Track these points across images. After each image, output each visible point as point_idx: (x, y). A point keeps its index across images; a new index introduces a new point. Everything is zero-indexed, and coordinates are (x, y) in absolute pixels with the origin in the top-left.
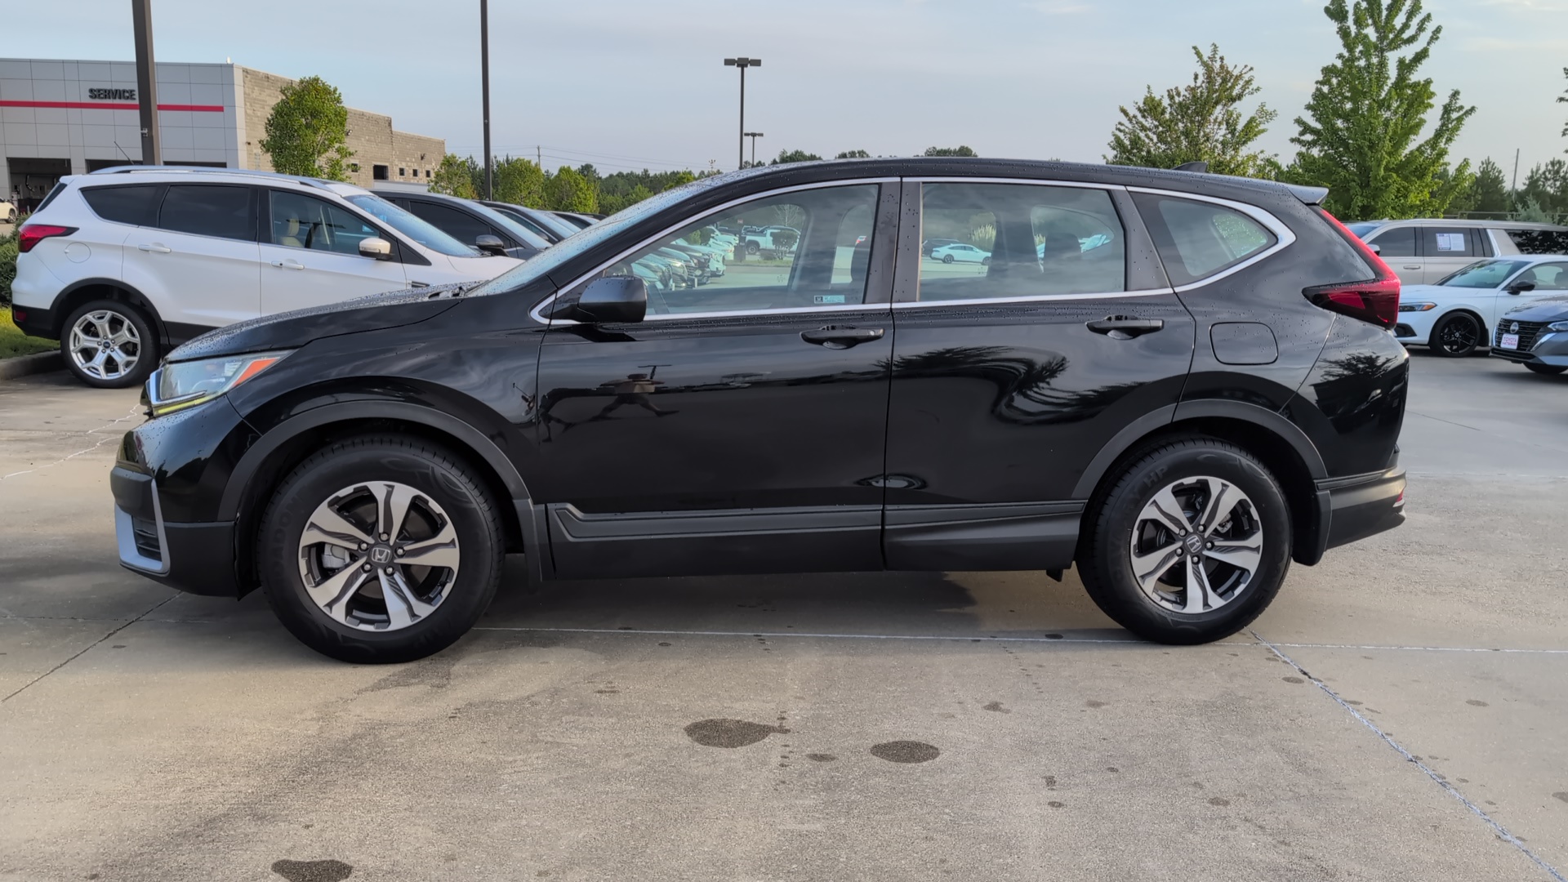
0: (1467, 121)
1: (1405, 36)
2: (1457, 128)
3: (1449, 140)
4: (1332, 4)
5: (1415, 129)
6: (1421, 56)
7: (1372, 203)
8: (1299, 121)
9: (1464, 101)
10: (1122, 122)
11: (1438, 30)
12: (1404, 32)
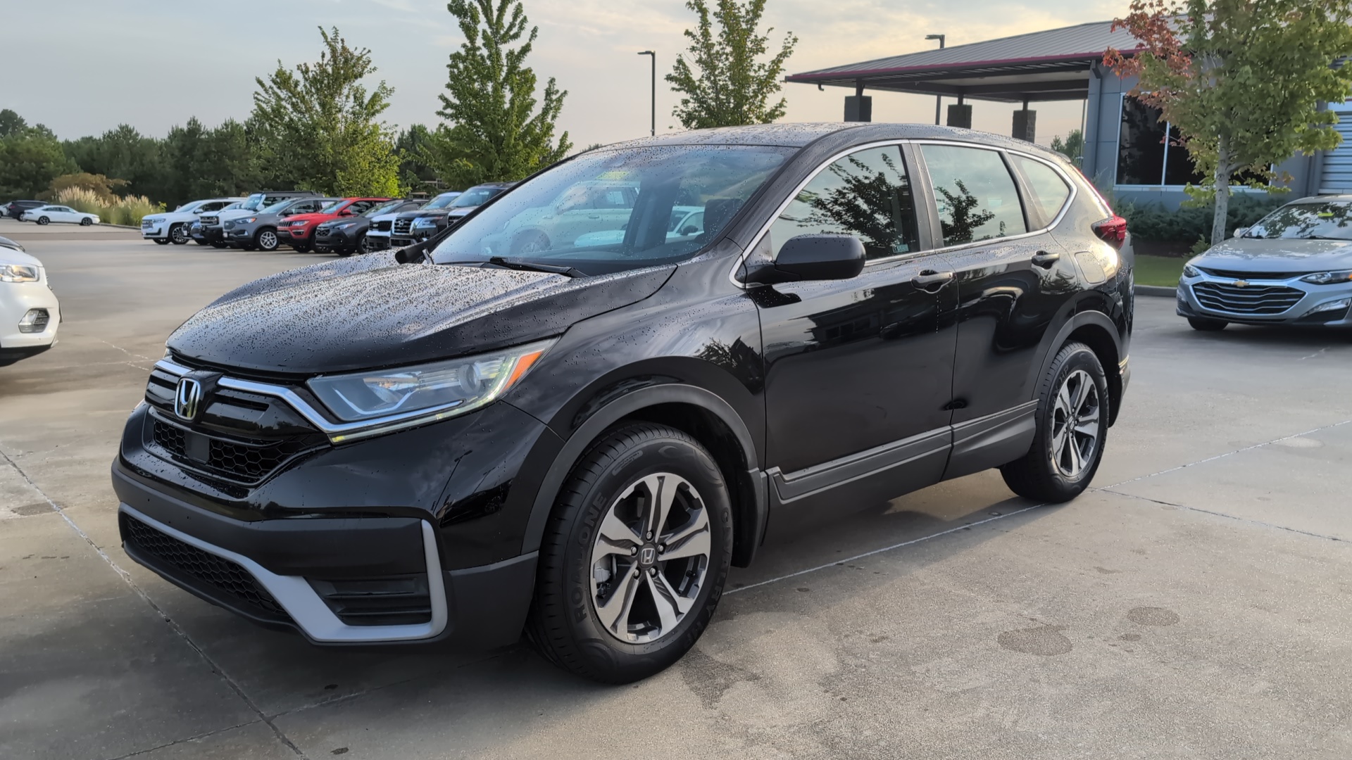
0: (565, 100)
1: (512, 33)
2: (557, 109)
3: (554, 117)
4: (453, 2)
5: (528, 107)
6: (526, 49)
7: (507, 166)
8: (442, 98)
9: (559, 86)
10: (259, 92)
11: (535, 30)
12: (512, 30)
